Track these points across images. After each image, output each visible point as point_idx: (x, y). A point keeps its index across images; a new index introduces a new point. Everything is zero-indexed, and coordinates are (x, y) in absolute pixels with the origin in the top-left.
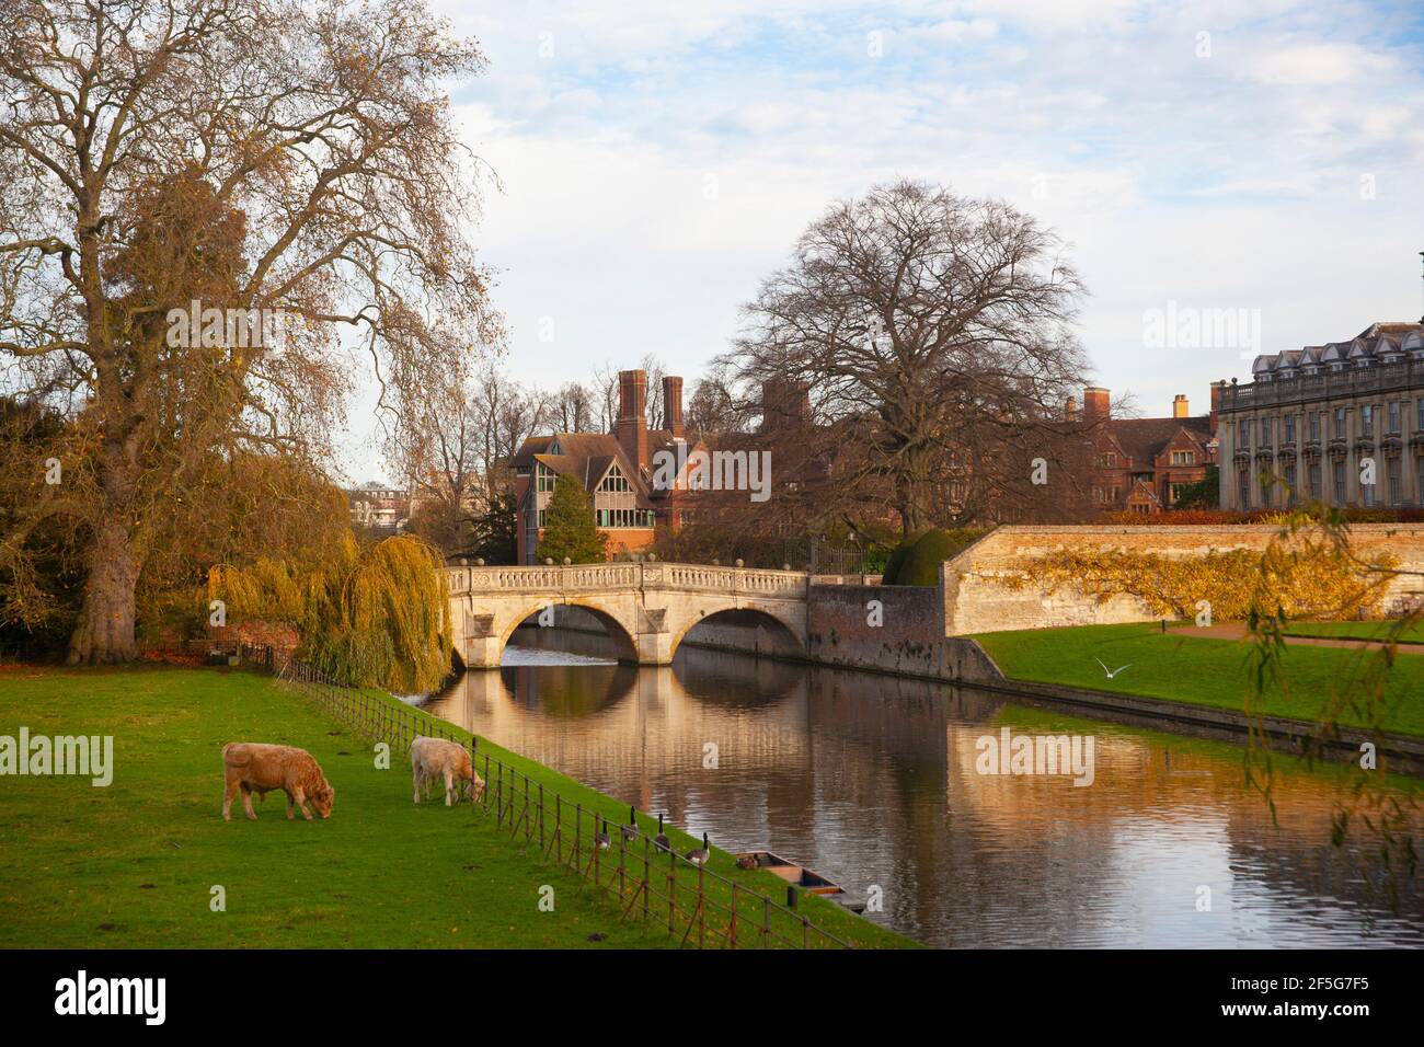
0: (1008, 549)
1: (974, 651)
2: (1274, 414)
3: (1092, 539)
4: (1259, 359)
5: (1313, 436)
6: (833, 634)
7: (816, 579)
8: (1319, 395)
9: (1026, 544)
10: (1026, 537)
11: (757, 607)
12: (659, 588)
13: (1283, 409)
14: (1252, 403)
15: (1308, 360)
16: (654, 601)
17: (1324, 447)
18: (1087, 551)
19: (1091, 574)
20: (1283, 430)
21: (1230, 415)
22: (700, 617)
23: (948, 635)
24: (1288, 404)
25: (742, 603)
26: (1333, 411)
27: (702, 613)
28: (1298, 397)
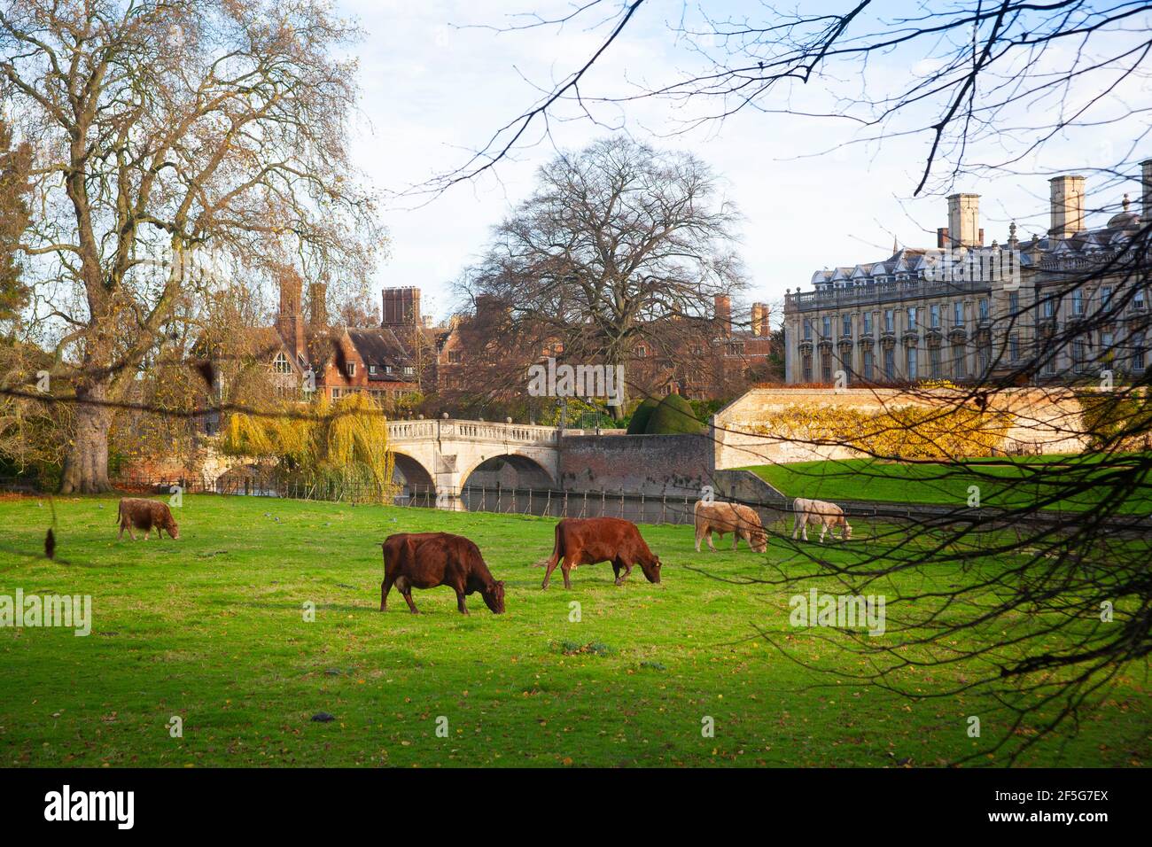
0: (757, 405)
1: (750, 479)
2: (834, 314)
3: (812, 399)
4: (817, 273)
5: (866, 330)
6: (590, 472)
7: (567, 432)
8: (872, 300)
9: (769, 402)
10: (770, 397)
11: (522, 453)
12: (452, 439)
13: (842, 311)
14: (815, 306)
15: (859, 274)
16: (448, 449)
17: (876, 338)
18: (810, 408)
19: (813, 424)
20: (841, 325)
21: (795, 315)
22: (481, 461)
23: (717, 468)
24: (846, 307)
25: (511, 450)
26: (883, 312)
27: (483, 457)
28: (855, 302)
